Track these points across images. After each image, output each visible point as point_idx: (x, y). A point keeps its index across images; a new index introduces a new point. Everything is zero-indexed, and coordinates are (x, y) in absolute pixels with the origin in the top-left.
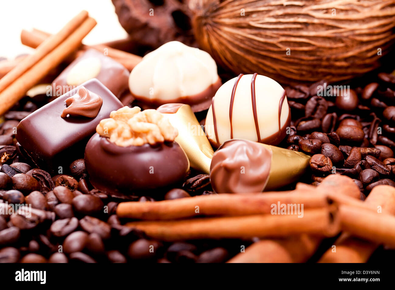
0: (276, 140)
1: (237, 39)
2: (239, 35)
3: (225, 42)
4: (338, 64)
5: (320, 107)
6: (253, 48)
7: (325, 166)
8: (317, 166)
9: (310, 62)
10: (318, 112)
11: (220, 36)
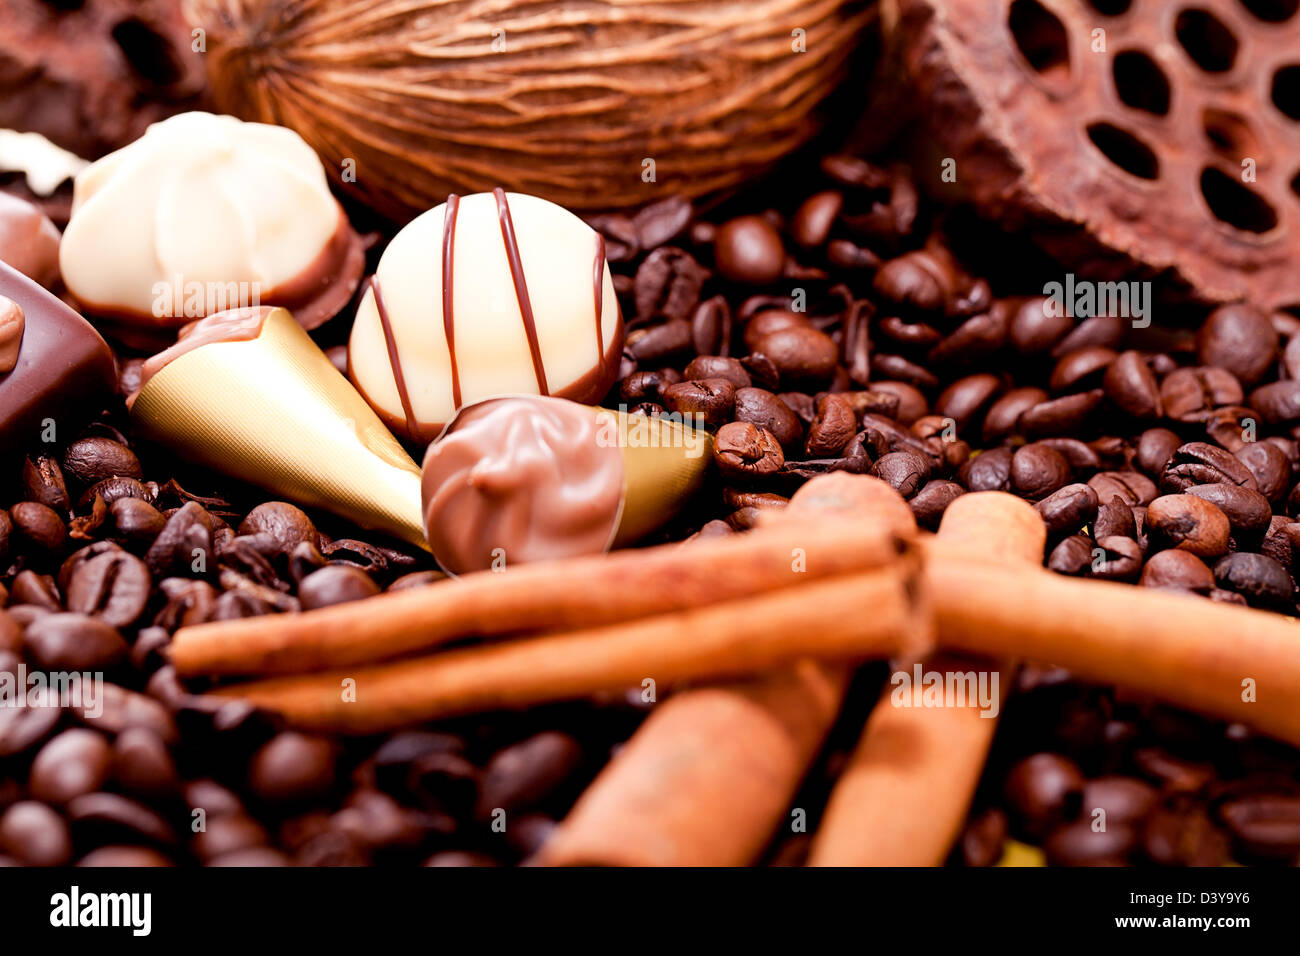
0: (592, 391)
1: (375, 105)
2: (379, 90)
3: (335, 119)
4: (697, 140)
5: (679, 282)
6: (432, 125)
7: (763, 456)
8: (741, 460)
9: (613, 148)
10: (674, 296)
11: (318, 102)
